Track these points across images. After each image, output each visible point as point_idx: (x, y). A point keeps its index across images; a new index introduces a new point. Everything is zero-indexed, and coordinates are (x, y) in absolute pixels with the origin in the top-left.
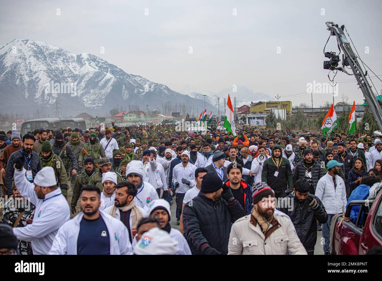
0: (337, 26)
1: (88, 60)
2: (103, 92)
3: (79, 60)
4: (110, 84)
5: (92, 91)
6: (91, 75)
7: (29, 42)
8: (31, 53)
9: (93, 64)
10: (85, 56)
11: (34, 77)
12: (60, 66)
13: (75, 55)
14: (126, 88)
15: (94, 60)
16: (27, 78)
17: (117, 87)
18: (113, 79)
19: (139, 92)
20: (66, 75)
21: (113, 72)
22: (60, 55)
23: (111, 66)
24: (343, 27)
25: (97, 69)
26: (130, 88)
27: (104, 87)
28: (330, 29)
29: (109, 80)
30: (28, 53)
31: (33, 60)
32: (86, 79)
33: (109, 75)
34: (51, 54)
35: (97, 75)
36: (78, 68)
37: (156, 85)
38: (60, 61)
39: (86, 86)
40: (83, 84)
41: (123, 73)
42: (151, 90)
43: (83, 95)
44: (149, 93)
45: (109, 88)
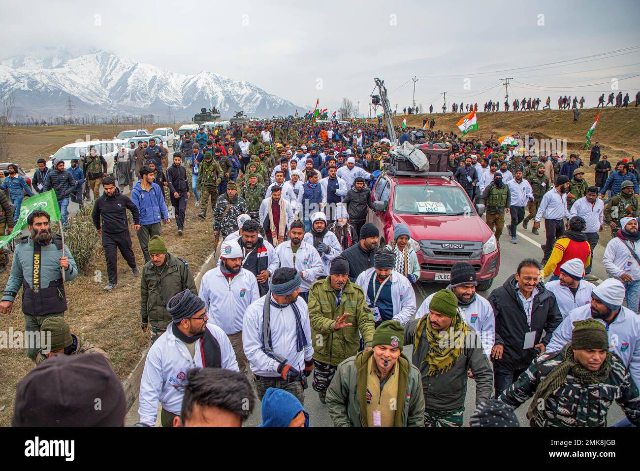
0: (380, 81)
1: (245, 85)
2: (255, 105)
3: (240, 85)
4: (259, 100)
5: (248, 104)
6: (248, 95)
7: (211, 73)
8: (212, 80)
9: (248, 88)
10: (244, 83)
11: (215, 95)
12: (229, 89)
13: (238, 82)
14: (268, 103)
15: (249, 86)
16: (211, 96)
17: (263, 102)
18: (261, 98)
19: (275, 106)
20: (233, 94)
21: (260, 93)
22: (229, 82)
23: (259, 89)
24: (383, 81)
25: (251, 92)
26: (270, 103)
27: (255, 102)
28: (376, 82)
29: (258, 98)
30: (211, 81)
31: (214, 85)
32: (245, 97)
33: (258, 95)
34: (224, 82)
35: (251, 95)
36: (240, 90)
37: (285, 101)
38: (229, 85)
39: (245, 101)
40: (243, 100)
41: (266, 94)
42: (282, 104)
43: (243, 106)
44: (281, 106)
45: (258, 103)
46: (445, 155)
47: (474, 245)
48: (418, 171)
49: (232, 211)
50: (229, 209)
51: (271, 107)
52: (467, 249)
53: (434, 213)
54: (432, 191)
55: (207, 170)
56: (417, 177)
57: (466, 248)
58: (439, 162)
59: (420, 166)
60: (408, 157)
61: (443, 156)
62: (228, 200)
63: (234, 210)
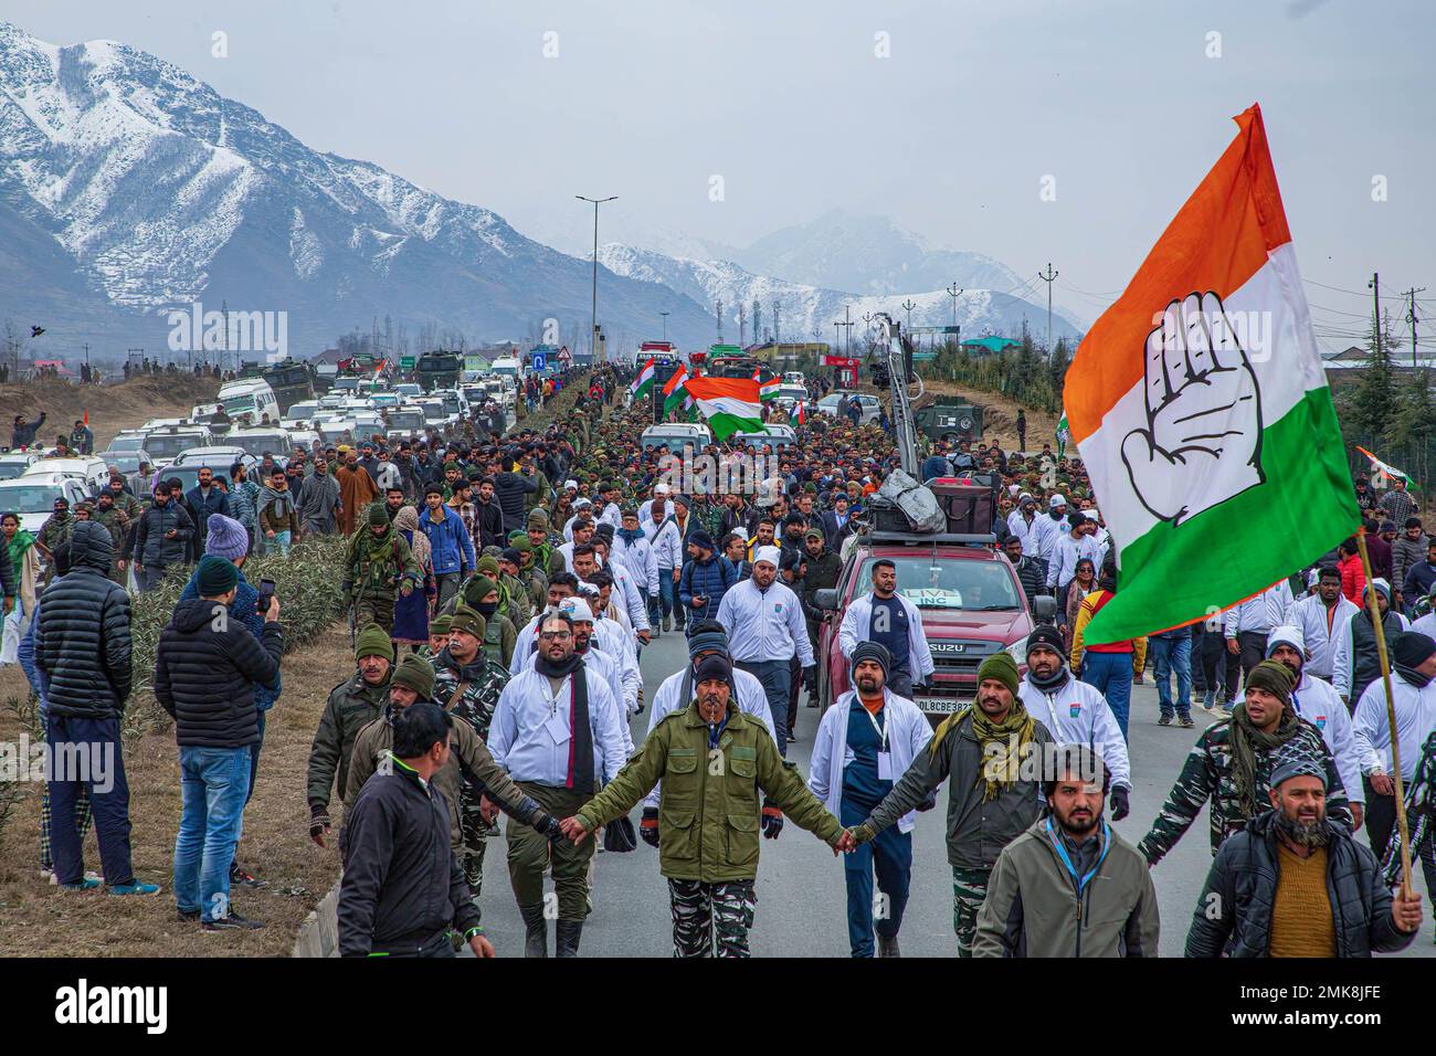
1: (118, 75)
2: (199, 234)
3: (74, 72)
4: (232, 199)
5: (141, 229)
6: (135, 152)
9: (144, 96)
10: (102, 56)
13: (51, 51)
14: (312, 222)
15: (151, 79)
17: (266, 216)
18: (248, 179)
19: (373, 246)
21: (241, 142)
23: (231, 110)
25: (164, 126)
26: (327, 220)
27: (200, 211)
29: (226, 181)
32: (112, 168)
33: (225, 159)
35: (166, 155)
36: (69, 112)
37: (451, 208)
39: (113, 207)
40: (96, 194)
41: (293, 149)
42: (429, 232)
43: (96, 245)
44: (416, 243)
45: (226, 220)
46: (984, 499)
47: (984, 646)
48: (915, 531)
49: (470, 704)
50: (462, 701)
51: (337, 259)
52: (972, 652)
53: (937, 608)
54: (939, 569)
55: (374, 556)
56: (921, 544)
57: (969, 650)
58: (972, 514)
59: (920, 521)
60: (895, 501)
61: (979, 502)
62: (455, 669)
63: (477, 702)
